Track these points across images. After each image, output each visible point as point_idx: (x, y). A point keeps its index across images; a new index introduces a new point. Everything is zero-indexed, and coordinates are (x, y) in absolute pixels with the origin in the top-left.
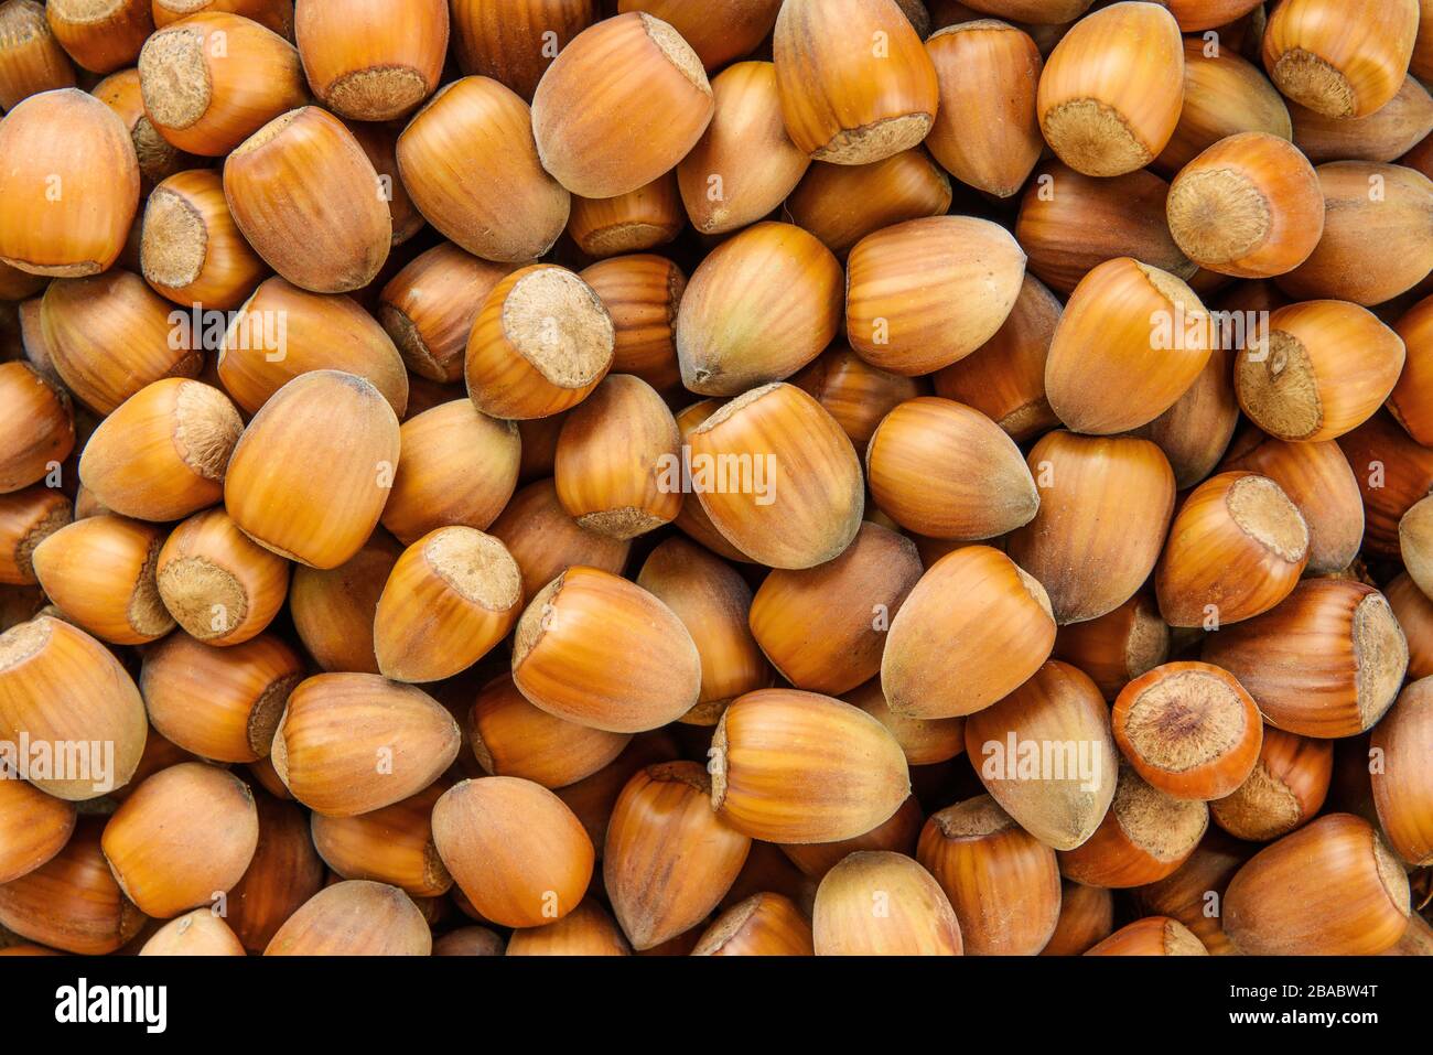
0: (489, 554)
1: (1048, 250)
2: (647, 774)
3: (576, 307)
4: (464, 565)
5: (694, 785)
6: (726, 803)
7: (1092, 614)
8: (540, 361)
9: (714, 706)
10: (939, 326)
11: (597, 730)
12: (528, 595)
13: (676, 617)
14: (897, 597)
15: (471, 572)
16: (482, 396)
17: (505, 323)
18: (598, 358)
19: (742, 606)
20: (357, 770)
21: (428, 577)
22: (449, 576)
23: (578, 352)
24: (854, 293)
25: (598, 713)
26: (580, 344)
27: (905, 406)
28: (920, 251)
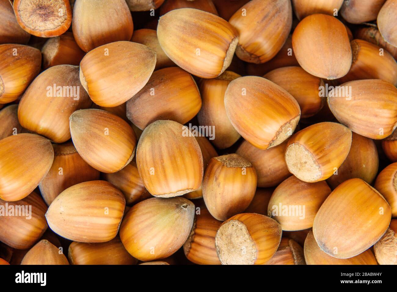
0: (296, 167)
1: (37, 214)
2: (260, 60)
3: (226, 252)
4: (307, 166)
5: (243, 49)
6: (233, 38)
7: (66, 66)
8: (247, 236)
9: (226, 78)
10: (87, 199)
11: (275, 83)
12: (285, 145)
13: (229, 117)
14: (139, 96)
15: (306, 163)
16: (276, 230)
17: (256, 256)
18: (225, 229)
19: (202, 113)
20: (372, 95)
21: (323, 166)
22: (315, 164)
23: (231, 234)
24: (118, 221)
25: (271, 89)
26: (229, 237)
27: (112, 171)
28: (87, 230)
